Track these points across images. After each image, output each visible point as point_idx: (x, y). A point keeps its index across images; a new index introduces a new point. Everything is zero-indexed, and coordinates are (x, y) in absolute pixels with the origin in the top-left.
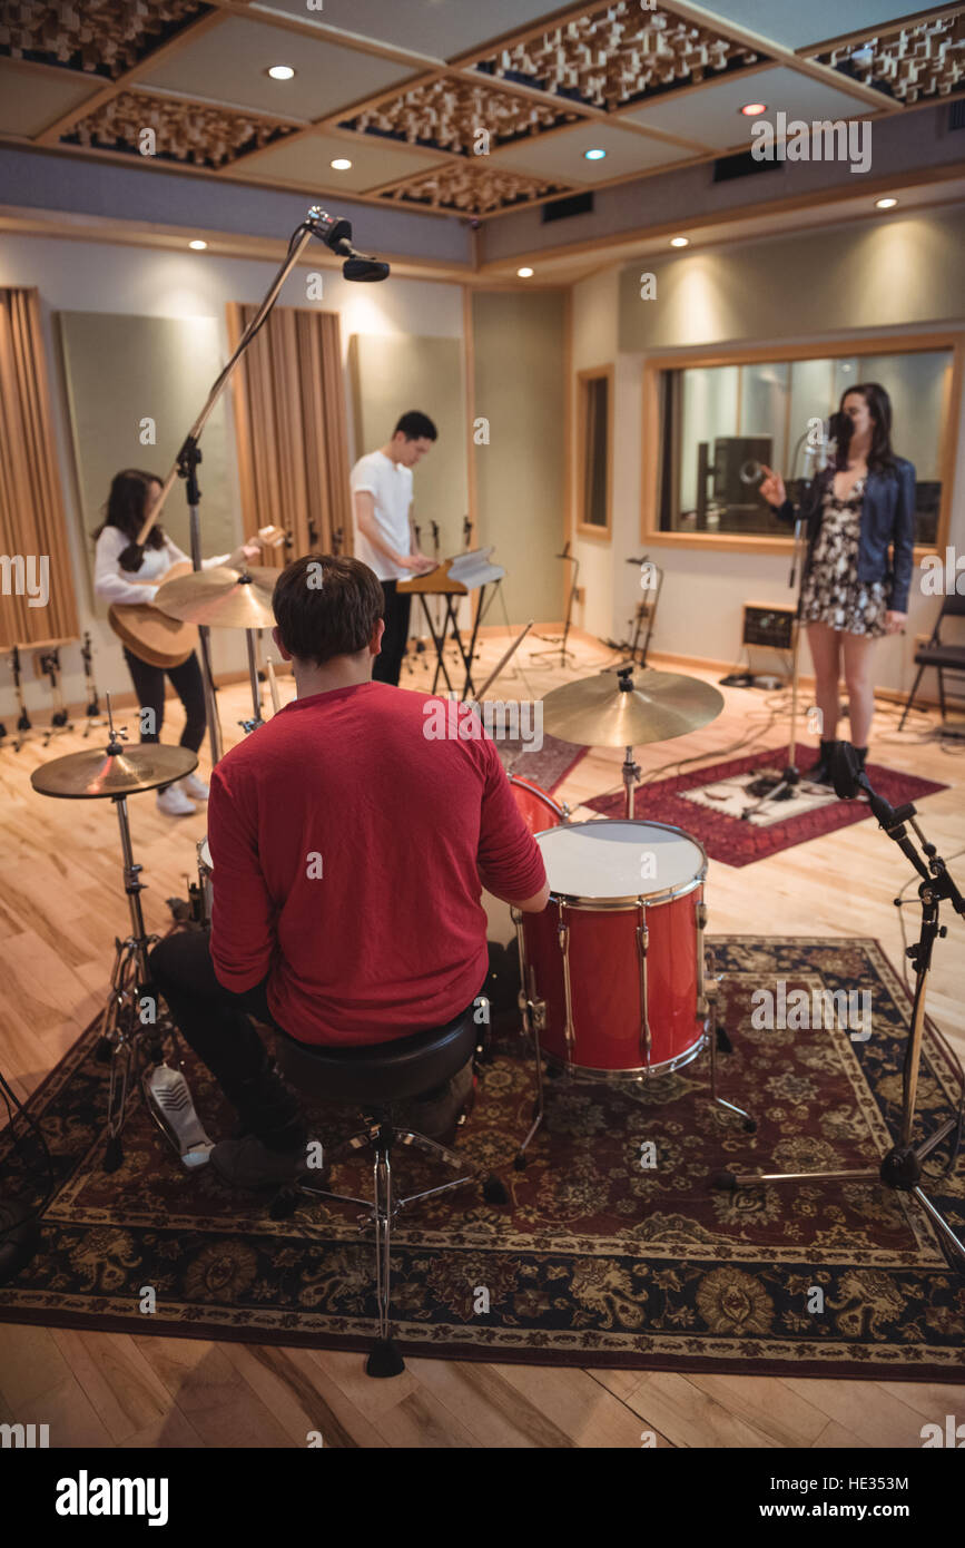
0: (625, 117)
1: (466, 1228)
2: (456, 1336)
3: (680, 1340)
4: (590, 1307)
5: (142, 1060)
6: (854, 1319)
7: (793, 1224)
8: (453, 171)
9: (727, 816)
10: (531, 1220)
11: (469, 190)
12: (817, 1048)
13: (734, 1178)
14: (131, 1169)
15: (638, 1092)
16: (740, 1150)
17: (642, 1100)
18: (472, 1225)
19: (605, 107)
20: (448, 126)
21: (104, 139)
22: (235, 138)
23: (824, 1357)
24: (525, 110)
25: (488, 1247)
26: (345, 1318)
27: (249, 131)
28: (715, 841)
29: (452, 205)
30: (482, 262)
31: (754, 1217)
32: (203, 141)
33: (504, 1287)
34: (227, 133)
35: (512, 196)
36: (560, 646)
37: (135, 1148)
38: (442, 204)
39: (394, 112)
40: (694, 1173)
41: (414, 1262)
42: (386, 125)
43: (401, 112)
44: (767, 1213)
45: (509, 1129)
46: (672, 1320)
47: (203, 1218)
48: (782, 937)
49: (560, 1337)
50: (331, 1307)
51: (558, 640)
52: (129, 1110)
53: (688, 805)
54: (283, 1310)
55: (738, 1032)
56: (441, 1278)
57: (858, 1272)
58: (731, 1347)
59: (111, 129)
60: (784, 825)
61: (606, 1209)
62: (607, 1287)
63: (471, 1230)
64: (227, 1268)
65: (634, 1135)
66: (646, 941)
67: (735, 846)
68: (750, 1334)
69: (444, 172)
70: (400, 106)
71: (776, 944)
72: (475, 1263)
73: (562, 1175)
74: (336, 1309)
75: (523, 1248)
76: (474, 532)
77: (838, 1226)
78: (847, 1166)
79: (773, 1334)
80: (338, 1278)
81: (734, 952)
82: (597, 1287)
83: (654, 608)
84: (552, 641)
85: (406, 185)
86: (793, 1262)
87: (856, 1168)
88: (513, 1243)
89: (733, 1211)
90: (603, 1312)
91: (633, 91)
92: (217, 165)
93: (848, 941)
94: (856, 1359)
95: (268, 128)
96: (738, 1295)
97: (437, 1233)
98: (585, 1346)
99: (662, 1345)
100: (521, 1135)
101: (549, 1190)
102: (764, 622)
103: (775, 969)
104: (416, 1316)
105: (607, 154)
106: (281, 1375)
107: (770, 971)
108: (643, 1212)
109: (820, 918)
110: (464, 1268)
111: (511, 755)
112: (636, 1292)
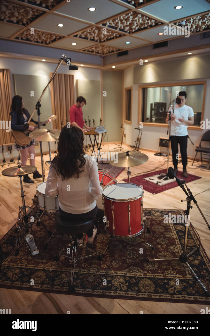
0: (134, 35)
1: (91, 269)
2: (87, 291)
3: (134, 293)
4: (116, 286)
5: (24, 233)
6: (172, 290)
7: (160, 270)
8: (98, 46)
9: (154, 183)
10: (105, 268)
11: (101, 50)
12: (169, 233)
13: (148, 260)
14: (20, 255)
15: (130, 241)
16: (150, 254)
17: (130, 243)
18: (92, 268)
19: (129, 33)
20: (97, 36)
21: (24, 38)
22: (51, 39)
23: (165, 298)
24: (112, 34)
25: (95, 273)
26: (64, 287)
27: (54, 37)
28: (150, 188)
29: (98, 53)
30: (104, 65)
31: (152, 268)
32: (45, 39)
33: (98, 281)
34: (50, 37)
35: (111, 51)
36: (120, 146)
37: (22, 251)
38: (96, 52)
39: (85, 33)
40: (140, 259)
41: (79, 276)
42: (83, 36)
43: (86, 33)
44: (155, 267)
45: (101, 249)
46: (133, 289)
47: (35, 266)
48: (163, 209)
49: (109, 292)
50: (61, 285)
51: (120, 145)
52: (21, 243)
53: (145, 181)
54: (51, 285)
55: (152, 229)
56: (85, 279)
57: (173, 280)
58: (145, 295)
59: (25, 36)
60: (165, 185)
61: (121, 266)
62: (120, 282)
63: (92, 269)
64: (39, 276)
65: (128, 250)
66: (130, 208)
67: (154, 190)
68: (149, 292)
69: (96, 46)
70: (86, 32)
71: (162, 210)
72: (92, 276)
73: (112, 258)
74: (62, 285)
75: (103, 273)
76: (102, 122)
77: (170, 270)
78: (173, 258)
79: (154, 293)
80: (63, 279)
81: (152, 212)
82: (117, 282)
83: (140, 138)
84: (118, 145)
85: (88, 48)
86: (160, 277)
87: (175, 258)
88: (100, 272)
89: (148, 267)
90: (118, 287)
91: (135, 30)
92: (48, 44)
93: (177, 210)
94: (172, 298)
95: (58, 36)
96: (148, 284)
97: (84, 270)
98: (114, 294)
99: (130, 294)
100: (104, 250)
101: (109, 262)
102: (164, 142)
103: (161, 216)
104: (79, 287)
105: (130, 43)
106: (49, 299)
107: (160, 216)
108: (128, 266)
109: (172, 205)
110: (90, 277)
111: (108, 169)
112: (126, 283)
